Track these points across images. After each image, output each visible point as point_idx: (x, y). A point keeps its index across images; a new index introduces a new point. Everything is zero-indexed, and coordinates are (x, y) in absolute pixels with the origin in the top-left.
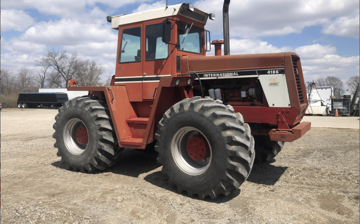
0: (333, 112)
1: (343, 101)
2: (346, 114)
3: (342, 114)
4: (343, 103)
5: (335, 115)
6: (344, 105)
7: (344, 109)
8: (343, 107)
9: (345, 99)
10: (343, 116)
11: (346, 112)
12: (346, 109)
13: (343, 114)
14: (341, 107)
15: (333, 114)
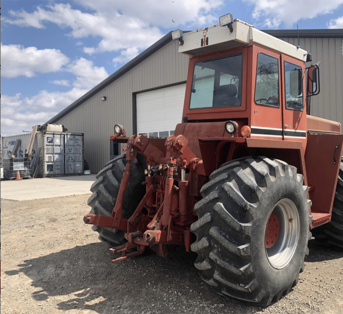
0: (13, 175)
1: (25, 161)
2: (28, 176)
3: (23, 176)
4: (24, 163)
5: (16, 178)
6: (26, 165)
7: (25, 170)
8: (24, 168)
9: (27, 159)
10: (24, 179)
11: (28, 174)
12: (28, 170)
13: (25, 176)
14: (22, 168)
15: (12, 178)
